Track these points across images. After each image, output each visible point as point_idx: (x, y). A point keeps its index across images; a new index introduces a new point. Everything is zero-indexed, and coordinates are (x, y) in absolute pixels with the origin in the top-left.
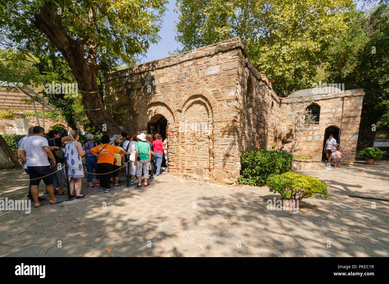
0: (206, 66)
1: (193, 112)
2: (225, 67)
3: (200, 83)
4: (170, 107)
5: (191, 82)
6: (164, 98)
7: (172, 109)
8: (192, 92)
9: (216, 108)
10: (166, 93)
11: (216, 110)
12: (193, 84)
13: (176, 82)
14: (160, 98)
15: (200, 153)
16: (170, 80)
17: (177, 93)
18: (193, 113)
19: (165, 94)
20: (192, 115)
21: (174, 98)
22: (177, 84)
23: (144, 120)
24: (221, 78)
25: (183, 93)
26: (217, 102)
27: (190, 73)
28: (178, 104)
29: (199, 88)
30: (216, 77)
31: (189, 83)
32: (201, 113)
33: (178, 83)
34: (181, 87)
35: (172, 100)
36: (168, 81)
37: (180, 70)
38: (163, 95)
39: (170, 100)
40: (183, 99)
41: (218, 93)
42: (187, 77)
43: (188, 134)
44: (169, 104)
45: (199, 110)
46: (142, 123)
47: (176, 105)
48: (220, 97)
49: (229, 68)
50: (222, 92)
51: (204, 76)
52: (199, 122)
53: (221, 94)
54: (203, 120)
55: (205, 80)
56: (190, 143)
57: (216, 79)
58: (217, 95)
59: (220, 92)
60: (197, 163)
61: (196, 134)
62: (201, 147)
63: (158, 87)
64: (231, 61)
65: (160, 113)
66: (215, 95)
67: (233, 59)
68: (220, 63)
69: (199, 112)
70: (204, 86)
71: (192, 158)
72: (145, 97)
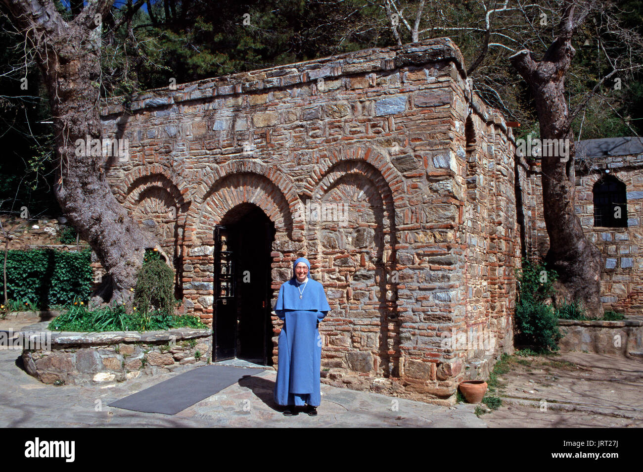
0: (375, 94)
1: (342, 202)
2: (420, 100)
3: (360, 132)
4: (282, 188)
5: (337, 129)
6: (265, 164)
7: (285, 192)
8: (340, 153)
9: (402, 195)
10: (272, 152)
11: (402, 198)
12: (342, 132)
13: (298, 127)
14: (254, 163)
15: (360, 310)
16: (283, 120)
17: (300, 152)
19: (269, 154)
21: (292, 165)
22: (301, 132)
23: (205, 217)
24: (412, 123)
25: (316, 155)
27: (335, 108)
28: (301, 180)
29: (357, 144)
30: (398, 120)
32: (363, 206)
33: (302, 129)
34: (311, 139)
35: (285, 170)
36: (276, 122)
37: (308, 99)
38: (264, 156)
39: (280, 170)
40: (316, 168)
41: (406, 157)
42: (328, 116)
43: (328, 260)
44: (279, 178)
45: (356, 198)
46: (201, 225)
47: (297, 183)
48: (411, 169)
49: (431, 103)
50: (416, 156)
51: (371, 117)
52: (357, 227)
53: (414, 162)
54: (367, 222)
55: (374, 126)
56: (332, 282)
57: (400, 124)
58: (403, 162)
59: (411, 156)
60: (352, 337)
61: (350, 260)
62: (363, 295)
63: (251, 135)
64: (433, 87)
65: (252, 202)
66: (400, 164)
67: (439, 82)
68: (408, 90)
69: (358, 203)
70: (370, 140)
71: (339, 325)
72: (212, 159)
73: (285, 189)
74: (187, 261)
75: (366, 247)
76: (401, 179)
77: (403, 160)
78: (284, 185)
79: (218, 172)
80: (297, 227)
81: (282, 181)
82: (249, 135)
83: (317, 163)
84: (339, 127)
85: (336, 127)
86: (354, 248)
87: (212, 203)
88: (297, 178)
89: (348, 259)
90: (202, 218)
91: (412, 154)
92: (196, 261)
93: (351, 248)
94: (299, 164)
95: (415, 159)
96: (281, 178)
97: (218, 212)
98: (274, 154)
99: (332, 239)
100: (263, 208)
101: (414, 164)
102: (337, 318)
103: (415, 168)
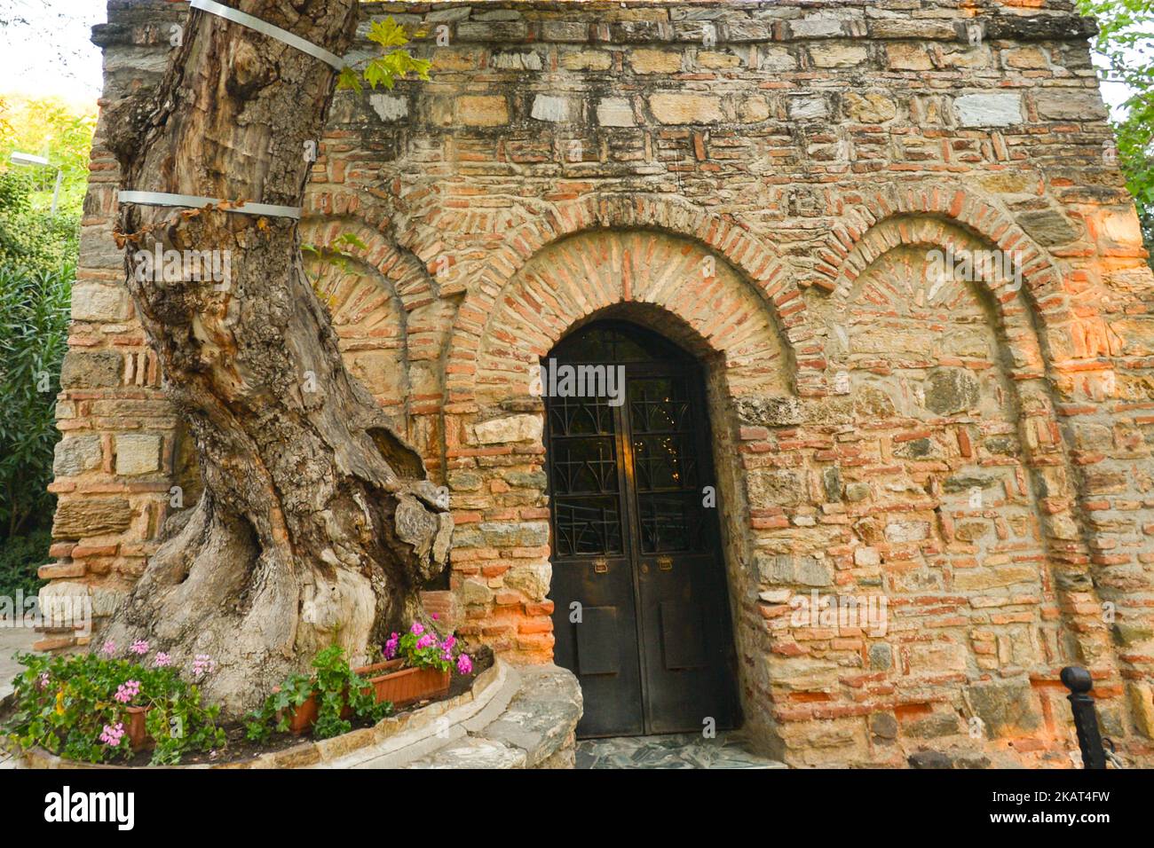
0: (948, 84)
1: (891, 308)
2: (1048, 107)
3: (929, 156)
4: (751, 268)
5: (872, 146)
6: (700, 210)
7: (763, 277)
8: (892, 196)
9: (1057, 294)
10: (714, 183)
11: (1059, 302)
12: (888, 153)
13: (777, 132)
14: (668, 204)
15: (979, 570)
16: (732, 115)
17: (791, 187)
18: (892, 314)
19: (706, 188)
20: (888, 325)
21: (774, 216)
22: (784, 143)
23: (501, 336)
24: (1043, 148)
25: (835, 196)
26: (1051, 260)
27: (865, 103)
28: (804, 253)
29: (929, 181)
30: (1014, 140)
31: (863, 149)
32: (942, 318)
33: (786, 138)
34: (814, 162)
35: (756, 226)
36: (718, 117)
37: (792, 76)
38: (692, 190)
39: (742, 226)
40: (838, 224)
41: (1046, 215)
42: (848, 117)
43: (877, 444)
44: (741, 243)
45: (922, 300)
46: (488, 357)
47: (792, 258)
48: (1065, 240)
49: (1073, 113)
50: (1069, 214)
51: (951, 128)
52: (936, 366)
53: (1066, 226)
54: (958, 355)
55: (960, 146)
56: (894, 499)
57: (1018, 148)
58: (1043, 224)
59: (1058, 215)
60: (971, 642)
61: (933, 443)
62: (980, 528)
63: (648, 139)
64: (1069, 84)
65: (650, 299)
66: (1037, 228)
67: (1077, 77)
68: (1017, 85)
69: (929, 311)
70: (956, 174)
71: (933, 612)
72: (531, 187)
73: (761, 270)
74: (462, 460)
75: (965, 412)
76: (1047, 261)
77: (1042, 220)
78: (757, 263)
79: (552, 221)
80: (807, 363)
81: (750, 252)
82: (643, 139)
83: (840, 214)
84: (878, 142)
85: (870, 142)
86: (935, 417)
87: (521, 301)
88: (792, 245)
89: (928, 442)
90: (492, 340)
91: (1060, 209)
92: (492, 459)
93: (930, 417)
94: (793, 214)
95: (1069, 221)
96: (748, 243)
97: (542, 324)
98: (720, 188)
99: (878, 393)
100: (686, 317)
101: (1067, 231)
102: (923, 594)
103: (1072, 239)
